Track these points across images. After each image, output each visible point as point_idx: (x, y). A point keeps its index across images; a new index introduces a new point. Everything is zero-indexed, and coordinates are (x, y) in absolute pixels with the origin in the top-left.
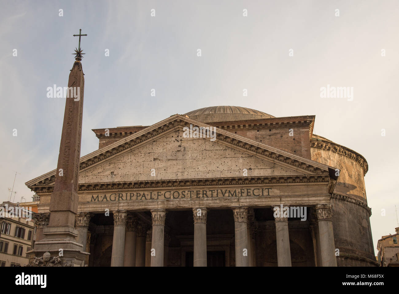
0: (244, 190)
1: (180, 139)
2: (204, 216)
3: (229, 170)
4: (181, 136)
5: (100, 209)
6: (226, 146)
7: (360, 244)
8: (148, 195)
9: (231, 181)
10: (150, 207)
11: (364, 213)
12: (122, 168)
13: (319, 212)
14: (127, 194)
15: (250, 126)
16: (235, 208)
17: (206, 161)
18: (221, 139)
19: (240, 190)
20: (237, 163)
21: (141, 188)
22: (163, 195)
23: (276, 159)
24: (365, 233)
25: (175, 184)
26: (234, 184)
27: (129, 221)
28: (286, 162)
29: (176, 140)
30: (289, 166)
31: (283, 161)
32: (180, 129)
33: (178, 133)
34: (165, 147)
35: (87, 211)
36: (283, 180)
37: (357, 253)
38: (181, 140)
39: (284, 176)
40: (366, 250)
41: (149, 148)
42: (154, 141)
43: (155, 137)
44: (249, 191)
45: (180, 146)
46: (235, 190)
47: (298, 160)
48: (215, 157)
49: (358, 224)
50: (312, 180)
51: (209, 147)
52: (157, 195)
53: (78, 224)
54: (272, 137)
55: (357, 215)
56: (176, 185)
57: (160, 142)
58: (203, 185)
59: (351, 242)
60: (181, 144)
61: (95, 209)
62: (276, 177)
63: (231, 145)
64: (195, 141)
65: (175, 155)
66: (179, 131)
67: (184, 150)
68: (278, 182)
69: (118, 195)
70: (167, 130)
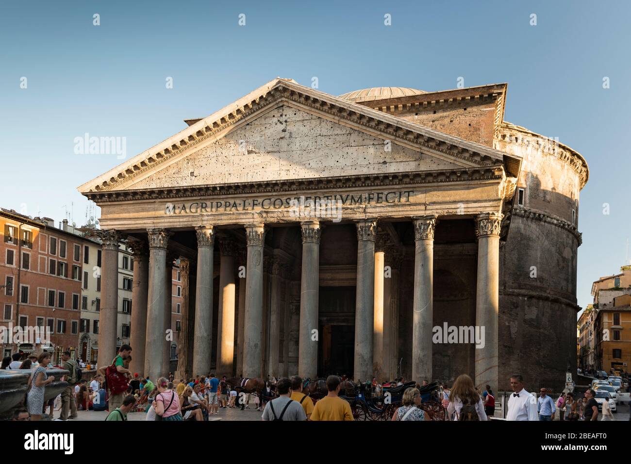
0: (373, 194)
1: (284, 120)
2: (315, 233)
3: (354, 166)
4: (286, 116)
5: (179, 224)
6: (351, 128)
7: (554, 281)
8: (240, 204)
9: (354, 181)
10: (243, 221)
11: (568, 239)
12: (204, 166)
13: (482, 224)
14: (212, 203)
15: (404, 106)
16: (359, 221)
17: (321, 152)
18: (343, 117)
19: (367, 196)
20: (366, 153)
21: (230, 194)
22: (261, 204)
23: (424, 145)
24: (565, 266)
25: (276, 188)
26: (359, 186)
27: (224, 243)
28: (438, 150)
29: (279, 121)
30: (442, 156)
31: (435, 149)
32: (285, 103)
33: (281, 111)
34: (263, 133)
35: (162, 227)
36: (431, 179)
37: (548, 291)
38: (286, 121)
39: (433, 172)
40: (563, 288)
41: (241, 135)
42: (248, 124)
43: (249, 117)
44: (380, 195)
45: (284, 131)
46: (360, 194)
47: (457, 145)
48: (335, 146)
49: (557, 254)
50: (477, 176)
51: (326, 130)
52: (252, 204)
53: (151, 244)
54: (436, 123)
55: (557, 241)
56: (277, 190)
57: (256, 126)
58: (315, 189)
59: (542, 277)
60: (286, 127)
61: (172, 224)
62: (420, 172)
63: (358, 125)
64: (306, 122)
65: (277, 145)
66: (282, 106)
67: (290, 137)
68: (423, 181)
69: (201, 204)
70: (265, 106)
